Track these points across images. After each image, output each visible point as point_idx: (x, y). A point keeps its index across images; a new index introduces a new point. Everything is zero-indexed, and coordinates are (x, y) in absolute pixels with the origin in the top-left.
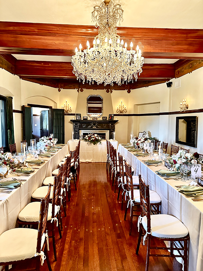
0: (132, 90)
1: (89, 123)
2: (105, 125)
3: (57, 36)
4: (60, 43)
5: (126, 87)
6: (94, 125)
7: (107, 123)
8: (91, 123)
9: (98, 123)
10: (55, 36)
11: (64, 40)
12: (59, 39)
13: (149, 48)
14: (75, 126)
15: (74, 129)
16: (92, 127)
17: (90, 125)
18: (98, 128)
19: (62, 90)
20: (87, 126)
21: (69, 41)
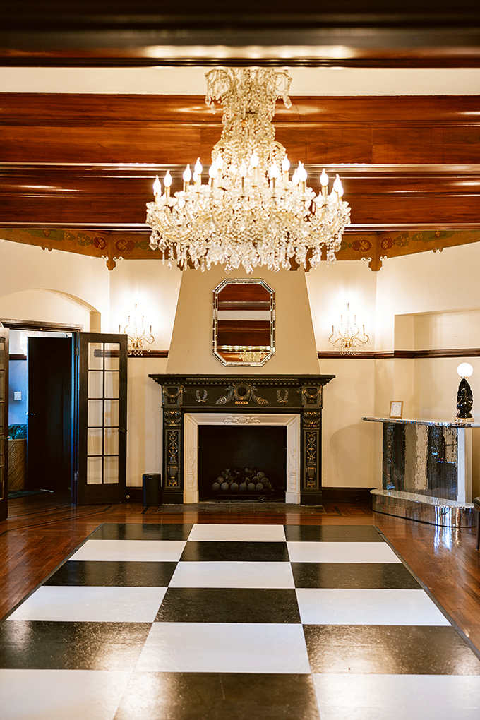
0: (385, 260)
1: (222, 385)
2: (283, 395)
3: (106, 125)
4: (116, 145)
5: (365, 250)
6: (242, 392)
7: (291, 386)
8: (227, 386)
9: (256, 386)
10: (101, 126)
11: (128, 137)
12: (113, 133)
13: (390, 153)
14: (169, 399)
15: (165, 410)
16: (232, 402)
17: (226, 394)
18: (256, 404)
19: (120, 262)
20: (212, 399)
21: (143, 138)
